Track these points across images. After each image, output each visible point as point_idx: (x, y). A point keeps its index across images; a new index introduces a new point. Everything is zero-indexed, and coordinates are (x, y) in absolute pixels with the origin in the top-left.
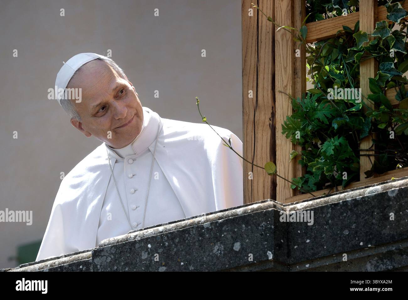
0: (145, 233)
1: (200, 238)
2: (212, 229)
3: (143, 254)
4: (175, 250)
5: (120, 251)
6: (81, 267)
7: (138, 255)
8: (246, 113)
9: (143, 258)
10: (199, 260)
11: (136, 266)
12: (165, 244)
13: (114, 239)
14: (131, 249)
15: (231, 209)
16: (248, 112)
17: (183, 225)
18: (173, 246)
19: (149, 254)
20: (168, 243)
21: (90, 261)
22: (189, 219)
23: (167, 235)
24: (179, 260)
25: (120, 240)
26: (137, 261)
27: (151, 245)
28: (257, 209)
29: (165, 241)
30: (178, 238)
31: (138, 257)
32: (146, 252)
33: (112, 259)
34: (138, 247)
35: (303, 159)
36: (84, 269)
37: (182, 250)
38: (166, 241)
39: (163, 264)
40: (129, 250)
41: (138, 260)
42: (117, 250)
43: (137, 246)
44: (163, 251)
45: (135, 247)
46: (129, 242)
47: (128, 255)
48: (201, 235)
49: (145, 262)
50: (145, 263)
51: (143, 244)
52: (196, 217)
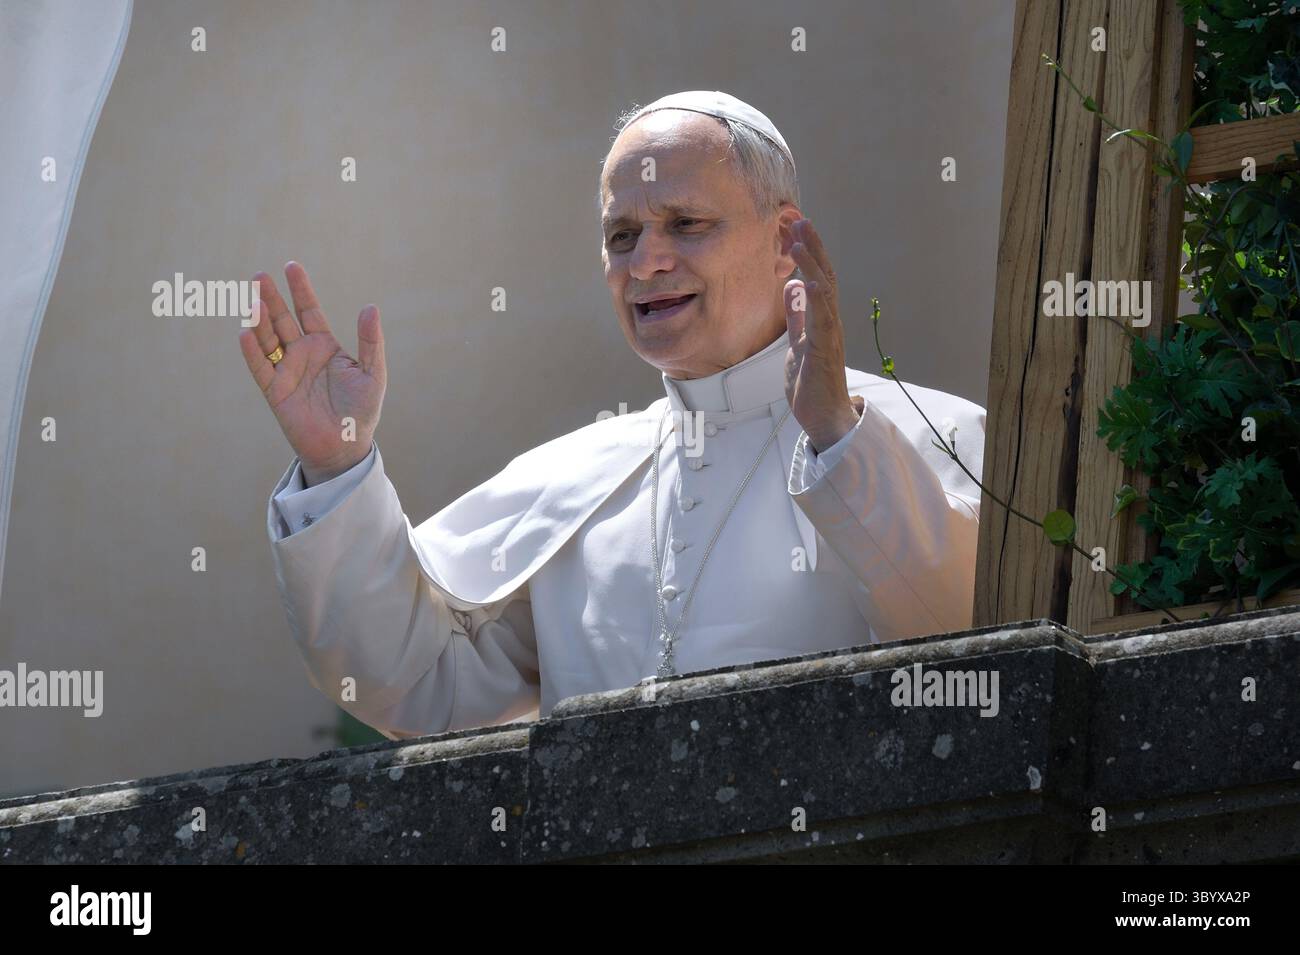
0: (685, 688)
1: (841, 715)
2: (875, 690)
3: (675, 744)
4: (767, 742)
5: (610, 734)
6: (496, 770)
7: (661, 748)
8: (1000, 369)
9: (675, 757)
10: (831, 778)
11: (653, 780)
12: (739, 724)
13: (597, 697)
14: (641, 730)
15: (934, 638)
16: (1006, 365)
17: (795, 674)
18: (763, 730)
19: (691, 747)
20: (748, 721)
21: (522, 756)
22: (812, 658)
23: (746, 698)
24: (776, 772)
25: (611, 703)
26: (655, 765)
27: (700, 724)
28: (1009, 645)
29: (740, 716)
30: (777, 710)
31: (660, 754)
32: (684, 741)
33: (585, 754)
34: (663, 725)
35: (1152, 512)
36: (504, 776)
37: (786, 746)
38: (745, 715)
39: (731, 779)
40: (635, 732)
41: (659, 761)
42: (601, 729)
43: (660, 722)
44: (732, 743)
45: (652, 726)
46: (636, 710)
47: (633, 747)
48: (846, 705)
49: (678, 770)
50: (680, 774)
51: (676, 719)
52: (834, 654)
